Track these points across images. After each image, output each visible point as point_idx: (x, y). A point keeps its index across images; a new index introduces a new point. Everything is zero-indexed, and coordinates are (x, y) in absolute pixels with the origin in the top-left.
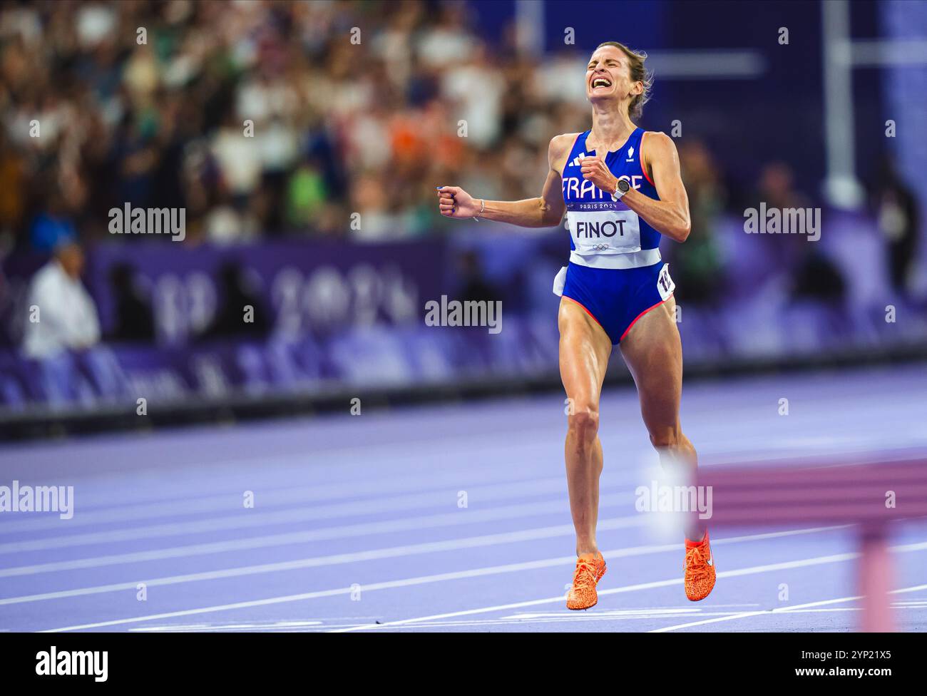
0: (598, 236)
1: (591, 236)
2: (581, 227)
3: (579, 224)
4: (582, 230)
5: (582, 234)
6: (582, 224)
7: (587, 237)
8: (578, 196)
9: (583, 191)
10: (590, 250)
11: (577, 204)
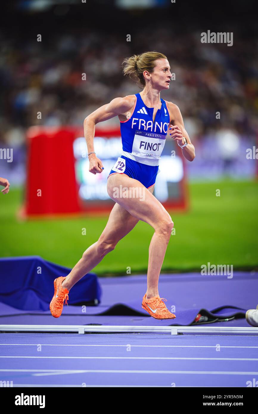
0: (150, 150)
1: (147, 149)
2: (143, 144)
3: (142, 142)
4: (143, 145)
5: (143, 147)
6: (144, 142)
7: (145, 149)
8: (145, 129)
9: (148, 127)
10: (145, 156)
11: (144, 132)
